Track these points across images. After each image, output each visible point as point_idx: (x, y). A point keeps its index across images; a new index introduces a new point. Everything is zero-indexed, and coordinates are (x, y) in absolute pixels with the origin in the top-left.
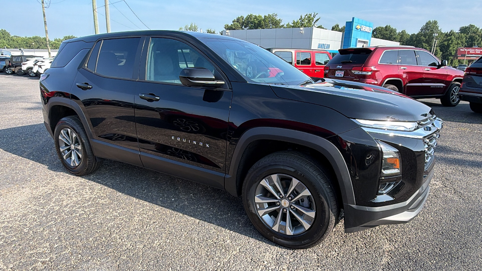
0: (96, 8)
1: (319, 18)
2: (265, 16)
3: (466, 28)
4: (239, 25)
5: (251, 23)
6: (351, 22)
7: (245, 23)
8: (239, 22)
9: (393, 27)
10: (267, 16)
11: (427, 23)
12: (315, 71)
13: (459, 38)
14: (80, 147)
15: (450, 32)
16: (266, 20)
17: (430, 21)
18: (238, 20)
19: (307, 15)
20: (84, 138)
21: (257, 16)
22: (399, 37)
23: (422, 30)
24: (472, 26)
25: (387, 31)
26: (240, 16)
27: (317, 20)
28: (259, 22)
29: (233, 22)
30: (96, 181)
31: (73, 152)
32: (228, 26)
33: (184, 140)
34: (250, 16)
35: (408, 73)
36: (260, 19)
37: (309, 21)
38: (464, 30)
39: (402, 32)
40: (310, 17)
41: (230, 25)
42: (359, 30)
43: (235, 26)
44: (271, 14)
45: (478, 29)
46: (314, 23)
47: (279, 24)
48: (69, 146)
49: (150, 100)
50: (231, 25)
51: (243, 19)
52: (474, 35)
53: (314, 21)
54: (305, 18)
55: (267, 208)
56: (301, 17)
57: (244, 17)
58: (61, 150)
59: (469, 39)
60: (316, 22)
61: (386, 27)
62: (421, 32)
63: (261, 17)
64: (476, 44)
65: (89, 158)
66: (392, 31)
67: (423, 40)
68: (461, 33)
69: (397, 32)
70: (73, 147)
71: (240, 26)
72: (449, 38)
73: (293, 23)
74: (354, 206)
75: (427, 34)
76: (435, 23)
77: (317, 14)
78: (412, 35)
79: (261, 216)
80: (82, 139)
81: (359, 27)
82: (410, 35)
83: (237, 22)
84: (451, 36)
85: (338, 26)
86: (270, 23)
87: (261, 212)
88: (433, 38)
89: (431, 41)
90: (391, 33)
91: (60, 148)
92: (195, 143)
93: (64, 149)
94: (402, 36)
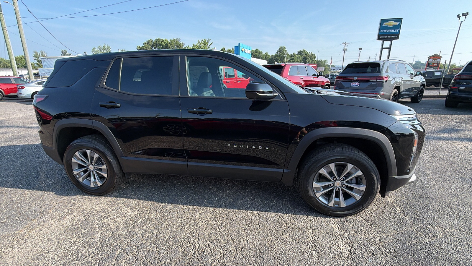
0: (6, 26)
1: (212, 43)
2: (170, 40)
3: (301, 51)
4: (149, 46)
5: (159, 45)
6: (238, 46)
7: (155, 45)
8: (149, 44)
9: (260, 50)
10: (172, 40)
11: (280, 48)
12: (238, 82)
13: (298, 58)
14: (104, 167)
15: (293, 54)
16: (172, 43)
17: (281, 47)
18: (148, 43)
19: (203, 40)
20: (111, 157)
21: (164, 39)
22: (265, 57)
23: (277, 52)
24: (304, 50)
25: (257, 53)
26: (149, 40)
27: (211, 44)
28: (166, 44)
29: (144, 44)
30: (125, 197)
31: (91, 172)
32: (139, 47)
33: (242, 146)
34: (158, 39)
35: (304, 81)
36: (167, 42)
37: (205, 45)
38: (300, 53)
39: (266, 54)
40: (205, 42)
41: (141, 46)
42: (244, 52)
43: (146, 48)
44: (175, 39)
45: (307, 52)
46: (209, 46)
47: (182, 46)
48: (86, 167)
49: (201, 114)
50: (143, 46)
51: (152, 42)
52: (306, 56)
53: (209, 45)
54: (201, 42)
55: (323, 191)
56: (199, 41)
57: (152, 41)
58: (75, 173)
59: (303, 58)
60: (210, 45)
61: (256, 50)
62: (277, 53)
63: (167, 40)
64: (308, 62)
65: (117, 176)
66: (260, 53)
67: (279, 59)
68: (299, 55)
69: (263, 53)
70: (91, 168)
71: (151, 47)
72: (293, 58)
73: (193, 46)
74: (396, 176)
75: (281, 55)
76: (284, 48)
77: (210, 40)
78: (272, 56)
79: (318, 197)
80: (109, 159)
81: (243, 50)
82: (271, 55)
83: (148, 44)
84: (294, 56)
85: (224, 49)
86: (175, 45)
87: (318, 195)
88: (284, 58)
89: (283, 60)
90: (259, 54)
91: (74, 171)
92: (254, 148)
93: (81, 171)
94: (266, 56)
